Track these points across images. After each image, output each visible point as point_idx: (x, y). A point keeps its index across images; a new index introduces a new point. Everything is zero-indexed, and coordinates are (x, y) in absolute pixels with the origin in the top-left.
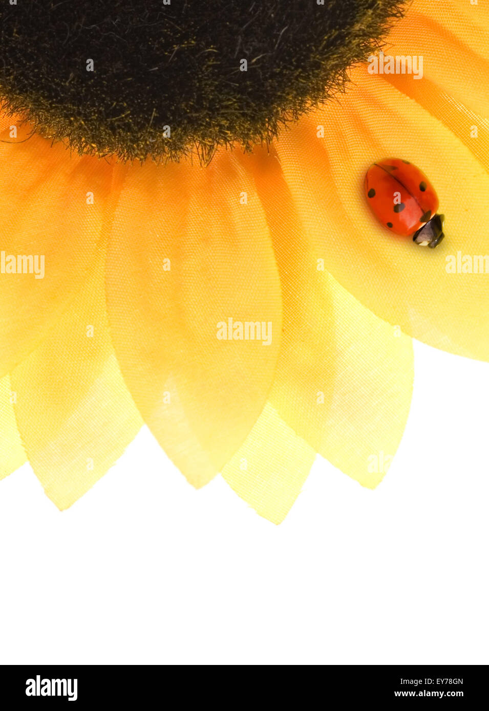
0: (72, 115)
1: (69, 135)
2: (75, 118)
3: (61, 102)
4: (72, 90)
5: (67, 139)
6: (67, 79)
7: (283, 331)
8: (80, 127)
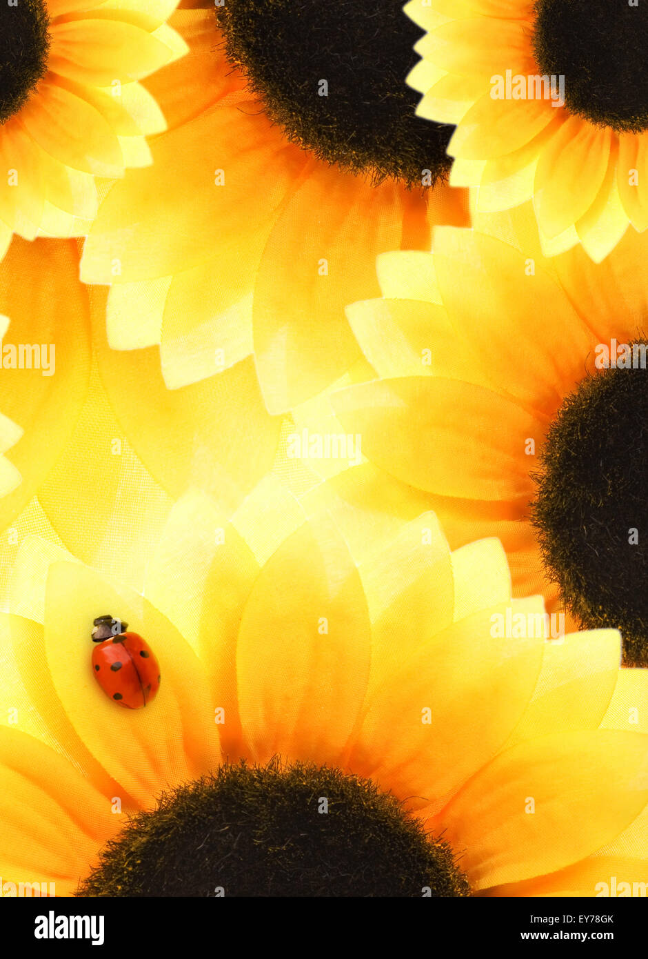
0: (372, 810)
1: (377, 796)
2: (369, 807)
3: (378, 822)
4: (368, 829)
5: (379, 793)
6: (371, 838)
7: (240, 619)
8: (367, 800)
